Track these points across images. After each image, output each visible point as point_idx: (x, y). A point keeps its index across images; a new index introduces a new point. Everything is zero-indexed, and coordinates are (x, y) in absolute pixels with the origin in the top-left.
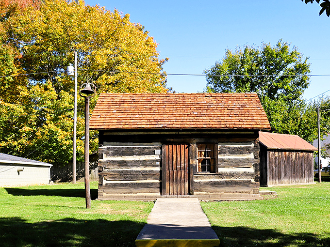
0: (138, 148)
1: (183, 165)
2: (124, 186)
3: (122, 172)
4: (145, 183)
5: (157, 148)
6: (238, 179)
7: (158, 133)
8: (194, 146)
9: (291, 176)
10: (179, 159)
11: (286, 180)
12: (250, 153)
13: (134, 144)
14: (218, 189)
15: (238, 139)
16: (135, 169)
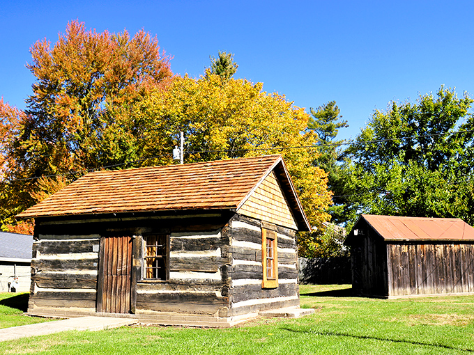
0: (75, 242)
1: (124, 267)
2: (56, 296)
3: (56, 275)
4: (80, 293)
5: (95, 243)
6: (197, 292)
7: (97, 221)
8: (139, 238)
9: (437, 282)
10: (120, 259)
11: (428, 288)
12: (216, 248)
13: (71, 237)
14: (169, 307)
15: (198, 226)
16: (69, 272)
